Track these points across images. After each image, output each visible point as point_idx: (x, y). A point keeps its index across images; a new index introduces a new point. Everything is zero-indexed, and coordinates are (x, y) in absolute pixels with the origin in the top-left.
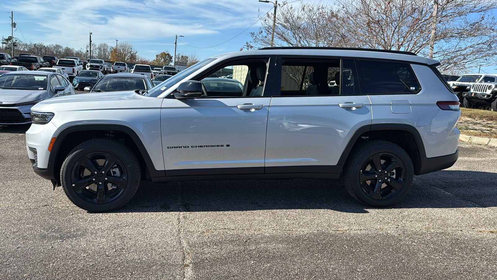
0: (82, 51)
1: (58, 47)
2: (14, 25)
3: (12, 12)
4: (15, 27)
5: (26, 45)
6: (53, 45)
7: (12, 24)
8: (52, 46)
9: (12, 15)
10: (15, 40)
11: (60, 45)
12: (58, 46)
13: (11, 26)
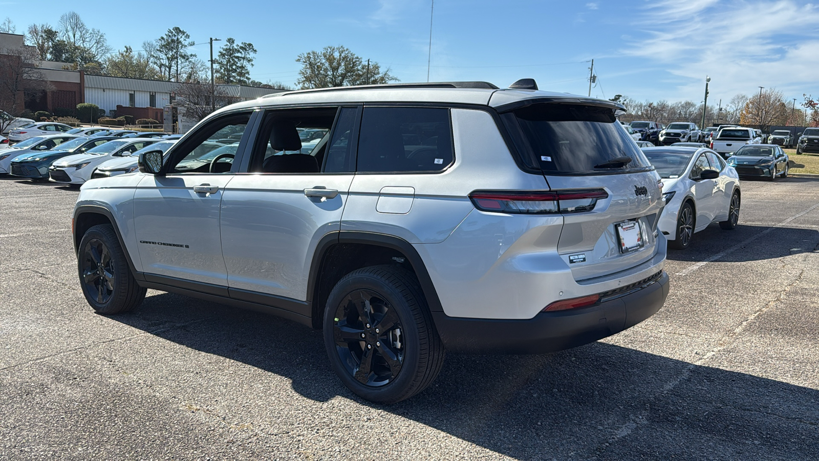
0: (728, 110)
1: (688, 105)
2: (593, 79)
3: (593, 60)
4: (594, 82)
5: (641, 106)
6: (681, 103)
7: (591, 77)
8: (680, 105)
9: (592, 65)
10: (624, 100)
11: (693, 101)
12: (689, 103)
13: (589, 81)
